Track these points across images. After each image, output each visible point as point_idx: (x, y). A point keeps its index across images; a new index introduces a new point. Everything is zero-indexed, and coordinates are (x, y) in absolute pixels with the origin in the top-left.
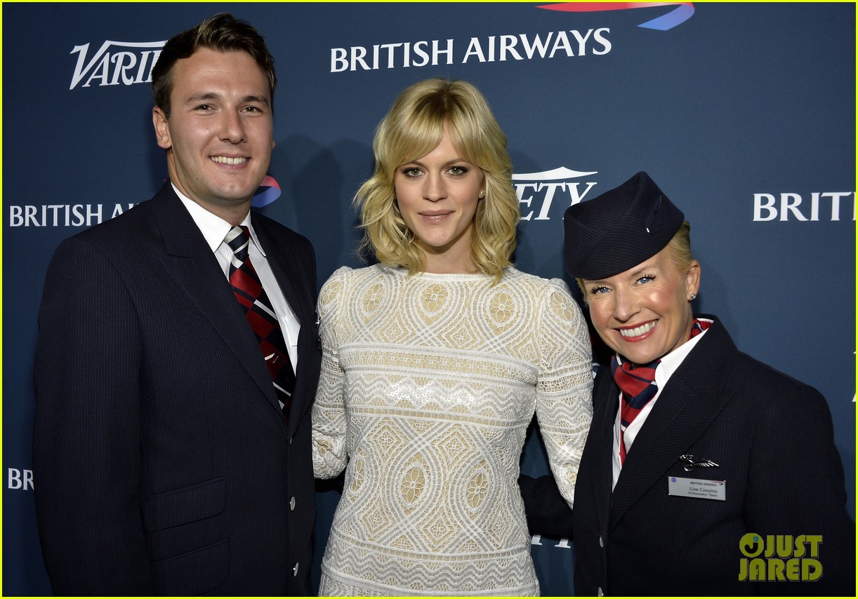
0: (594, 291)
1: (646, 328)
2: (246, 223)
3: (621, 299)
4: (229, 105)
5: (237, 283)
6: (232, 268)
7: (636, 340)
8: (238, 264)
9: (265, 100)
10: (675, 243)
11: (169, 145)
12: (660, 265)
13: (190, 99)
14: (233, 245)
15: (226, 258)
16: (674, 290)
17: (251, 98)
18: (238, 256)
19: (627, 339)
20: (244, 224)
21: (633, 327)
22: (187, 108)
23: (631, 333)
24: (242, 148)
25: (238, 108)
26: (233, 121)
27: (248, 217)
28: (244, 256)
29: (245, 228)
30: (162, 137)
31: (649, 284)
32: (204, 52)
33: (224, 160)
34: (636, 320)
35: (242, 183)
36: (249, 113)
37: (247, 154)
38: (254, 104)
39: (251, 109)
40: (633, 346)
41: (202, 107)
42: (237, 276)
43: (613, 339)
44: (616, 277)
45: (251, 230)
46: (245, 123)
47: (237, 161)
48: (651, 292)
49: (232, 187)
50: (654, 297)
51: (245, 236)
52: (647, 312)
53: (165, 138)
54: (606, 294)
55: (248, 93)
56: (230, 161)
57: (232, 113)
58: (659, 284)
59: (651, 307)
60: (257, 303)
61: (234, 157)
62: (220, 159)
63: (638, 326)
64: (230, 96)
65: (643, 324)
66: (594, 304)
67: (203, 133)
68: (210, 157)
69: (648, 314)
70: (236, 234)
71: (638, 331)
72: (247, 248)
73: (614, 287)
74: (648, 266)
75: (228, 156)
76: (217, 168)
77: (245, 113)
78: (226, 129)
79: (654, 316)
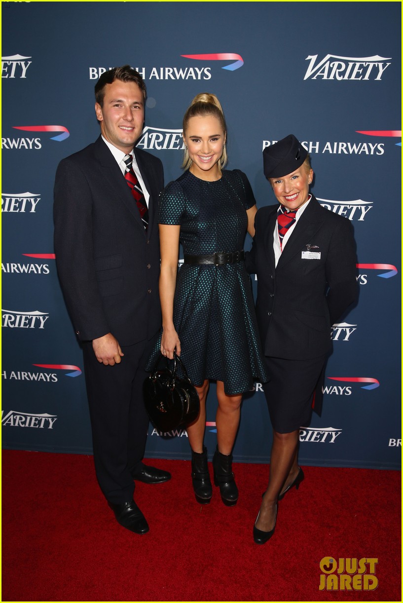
0: (276, 182)
1: (295, 196)
2: (131, 153)
3: (287, 185)
4: (127, 105)
5: (128, 178)
6: (126, 171)
7: (291, 200)
8: (128, 170)
9: (142, 104)
10: (305, 163)
11: (102, 119)
12: (300, 172)
13: (112, 102)
14: (126, 162)
15: (123, 167)
16: (305, 180)
17: (136, 103)
18: (128, 167)
19: (288, 200)
20: (130, 154)
21: (290, 196)
22: (110, 105)
23: (289, 198)
24: (131, 124)
25: (130, 107)
26: (129, 113)
27: (132, 151)
28: (130, 167)
29: (131, 156)
30: (99, 116)
31: (296, 180)
32: (118, 81)
33: (125, 128)
34: (291, 193)
35: (131, 138)
36: (135, 109)
37: (133, 126)
38: (137, 105)
39: (136, 107)
40: (290, 202)
41: (117, 105)
42: (128, 175)
43: (283, 201)
44: (285, 177)
45: (134, 157)
46: (133, 113)
47: (129, 129)
48: (297, 182)
49: (127, 139)
50: (298, 184)
51: (131, 159)
52: (296, 189)
53: (100, 117)
54: (280, 183)
55: (135, 100)
56: (127, 128)
57: (129, 109)
58: (300, 179)
59: (297, 188)
60: (136, 186)
61: (128, 127)
62: (123, 128)
63: (292, 195)
64: (128, 102)
65: (294, 194)
66: (276, 188)
67: (117, 117)
68: (119, 126)
69: (296, 191)
70: (127, 158)
71: (292, 197)
72: (132, 164)
73: (284, 181)
74: (296, 173)
75: (126, 127)
76: (122, 131)
77: (133, 109)
78: (126, 116)
79: (298, 191)
